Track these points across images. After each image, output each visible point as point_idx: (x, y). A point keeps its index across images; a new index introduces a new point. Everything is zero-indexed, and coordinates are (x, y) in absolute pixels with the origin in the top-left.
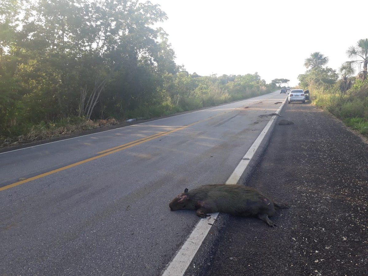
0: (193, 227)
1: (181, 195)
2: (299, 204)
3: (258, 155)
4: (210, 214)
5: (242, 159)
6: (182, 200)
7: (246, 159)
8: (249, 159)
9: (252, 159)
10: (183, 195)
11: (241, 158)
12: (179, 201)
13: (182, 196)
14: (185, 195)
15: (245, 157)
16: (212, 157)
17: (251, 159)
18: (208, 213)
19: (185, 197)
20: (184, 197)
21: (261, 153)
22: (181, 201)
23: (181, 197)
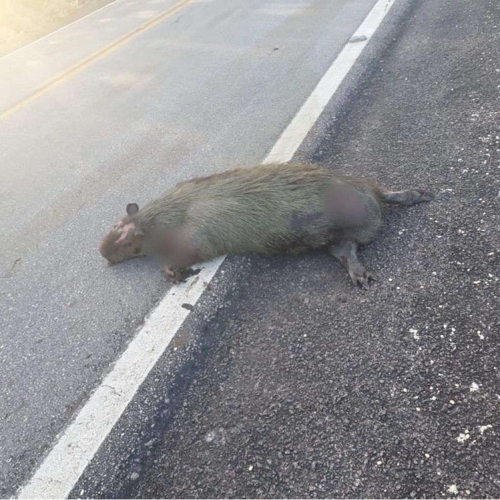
0: (138, 324)
1: (120, 223)
2: (465, 177)
3: (394, 20)
4: (201, 267)
5: (347, 41)
6: (123, 237)
7: (358, 40)
8: (365, 39)
9: (375, 37)
10: (125, 222)
11: (346, 39)
12: (117, 242)
13: (122, 226)
14: (131, 222)
15: (357, 34)
16: (277, 49)
17: (373, 37)
18: (194, 263)
19: (130, 229)
20: (127, 228)
21: (404, 9)
22: (123, 240)
23: (120, 230)
